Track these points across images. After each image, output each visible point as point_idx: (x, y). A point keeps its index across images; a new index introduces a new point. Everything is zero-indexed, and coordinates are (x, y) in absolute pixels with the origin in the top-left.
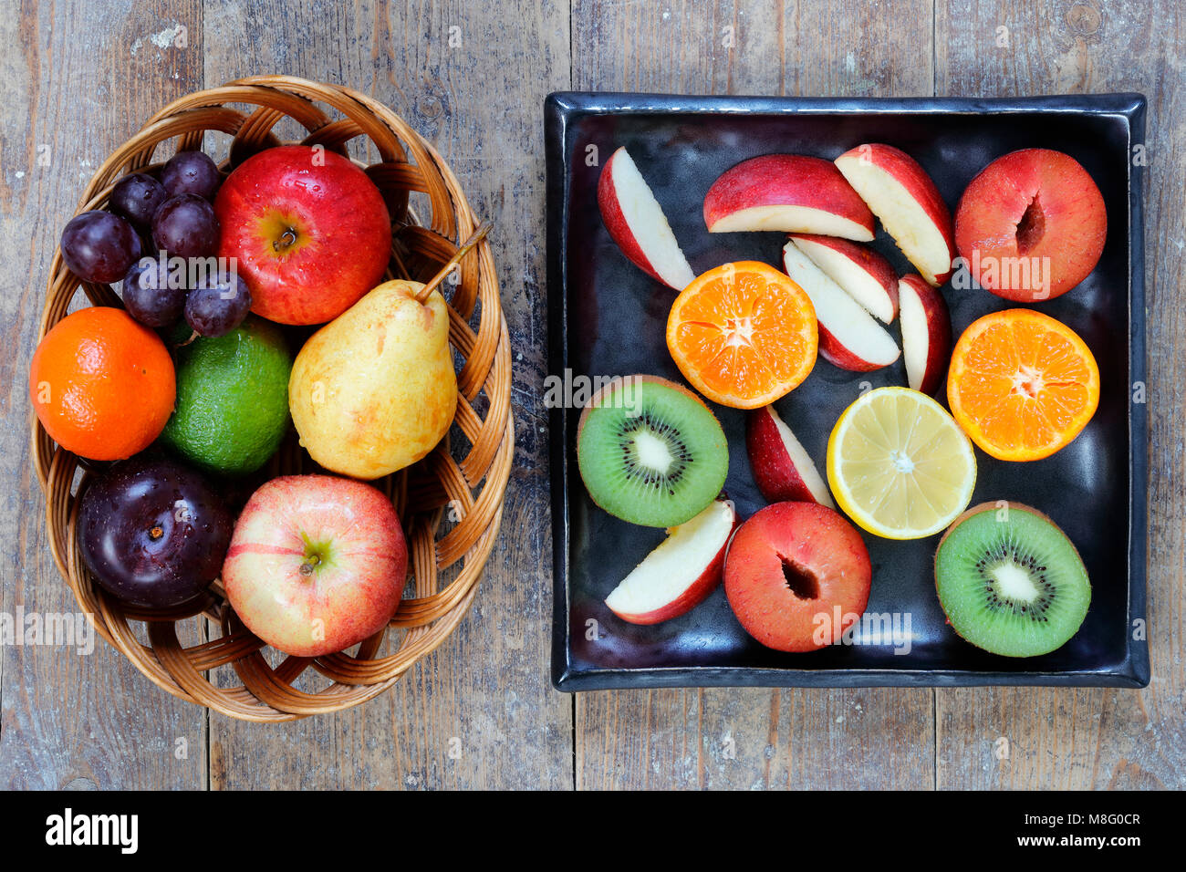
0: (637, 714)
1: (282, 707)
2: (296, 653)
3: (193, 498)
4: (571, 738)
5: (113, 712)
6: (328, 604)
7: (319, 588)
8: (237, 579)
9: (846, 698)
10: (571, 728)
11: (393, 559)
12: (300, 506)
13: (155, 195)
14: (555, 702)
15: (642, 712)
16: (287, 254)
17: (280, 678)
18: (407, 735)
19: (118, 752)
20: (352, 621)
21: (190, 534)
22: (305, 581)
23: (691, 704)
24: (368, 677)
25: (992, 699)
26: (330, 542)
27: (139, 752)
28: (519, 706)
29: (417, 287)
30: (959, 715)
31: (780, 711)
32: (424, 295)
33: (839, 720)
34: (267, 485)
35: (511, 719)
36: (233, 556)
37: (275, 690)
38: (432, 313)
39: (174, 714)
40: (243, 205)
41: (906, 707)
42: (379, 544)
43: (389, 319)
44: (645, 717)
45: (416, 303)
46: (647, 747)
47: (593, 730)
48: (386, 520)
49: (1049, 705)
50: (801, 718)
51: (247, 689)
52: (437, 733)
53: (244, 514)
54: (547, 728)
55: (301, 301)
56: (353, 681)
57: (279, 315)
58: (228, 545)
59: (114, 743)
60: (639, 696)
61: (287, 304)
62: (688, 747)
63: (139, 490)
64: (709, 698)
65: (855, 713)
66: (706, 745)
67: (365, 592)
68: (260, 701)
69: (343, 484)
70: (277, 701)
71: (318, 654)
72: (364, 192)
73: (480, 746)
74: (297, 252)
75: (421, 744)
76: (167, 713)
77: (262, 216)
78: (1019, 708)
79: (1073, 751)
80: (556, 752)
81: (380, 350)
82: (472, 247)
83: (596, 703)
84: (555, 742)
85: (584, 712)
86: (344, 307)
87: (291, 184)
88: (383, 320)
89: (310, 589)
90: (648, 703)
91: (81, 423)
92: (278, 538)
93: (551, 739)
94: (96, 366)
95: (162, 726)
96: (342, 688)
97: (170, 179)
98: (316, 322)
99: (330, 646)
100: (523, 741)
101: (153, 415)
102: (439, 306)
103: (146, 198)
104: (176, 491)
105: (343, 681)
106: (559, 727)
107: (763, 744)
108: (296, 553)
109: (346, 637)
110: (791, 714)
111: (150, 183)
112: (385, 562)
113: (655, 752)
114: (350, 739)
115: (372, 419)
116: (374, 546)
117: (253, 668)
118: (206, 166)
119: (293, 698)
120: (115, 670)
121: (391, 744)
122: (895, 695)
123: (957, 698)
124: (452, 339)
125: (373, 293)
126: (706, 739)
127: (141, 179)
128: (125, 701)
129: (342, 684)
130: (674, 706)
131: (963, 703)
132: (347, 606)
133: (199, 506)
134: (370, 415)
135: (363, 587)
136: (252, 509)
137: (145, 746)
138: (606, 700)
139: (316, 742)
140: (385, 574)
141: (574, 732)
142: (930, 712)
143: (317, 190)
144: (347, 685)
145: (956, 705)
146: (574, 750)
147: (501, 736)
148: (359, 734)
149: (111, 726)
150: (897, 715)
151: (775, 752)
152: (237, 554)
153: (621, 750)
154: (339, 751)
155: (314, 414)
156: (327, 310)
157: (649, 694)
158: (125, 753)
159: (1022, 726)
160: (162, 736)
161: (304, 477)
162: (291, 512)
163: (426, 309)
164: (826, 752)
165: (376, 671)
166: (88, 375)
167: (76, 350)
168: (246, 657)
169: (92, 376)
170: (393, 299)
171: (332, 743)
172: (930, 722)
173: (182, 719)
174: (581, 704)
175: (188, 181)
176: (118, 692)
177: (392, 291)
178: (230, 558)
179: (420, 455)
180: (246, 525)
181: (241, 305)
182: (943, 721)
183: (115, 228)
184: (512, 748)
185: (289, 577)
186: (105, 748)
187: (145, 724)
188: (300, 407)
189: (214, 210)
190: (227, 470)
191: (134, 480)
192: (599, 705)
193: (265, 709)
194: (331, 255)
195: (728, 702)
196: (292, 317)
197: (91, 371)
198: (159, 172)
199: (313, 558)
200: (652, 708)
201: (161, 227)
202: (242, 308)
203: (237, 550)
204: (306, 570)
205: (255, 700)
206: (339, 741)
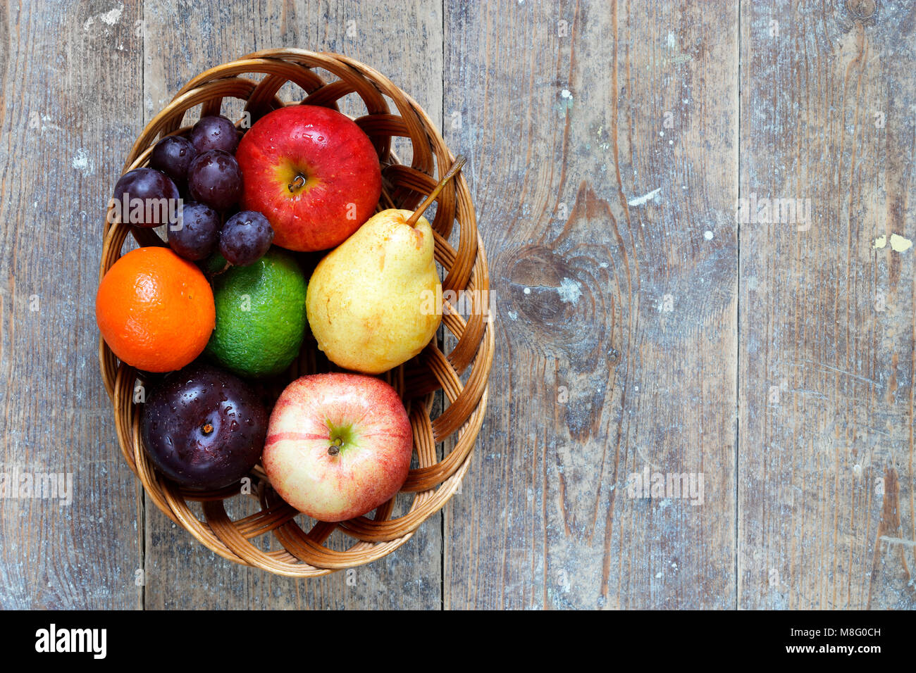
0: (493, 570)
1: (319, 564)
2: (323, 518)
3: (236, 398)
4: (440, 589)
5: (67, 565)
6: (352, 478)
7: (345, 465)
8: (276, 462)
9: (664, 558)
10: (439, 581)
11: (402, 437)
12: (323, 400)
13: (188, 152)
14: (427, 560)
15: (498, 568)
16: (300, 194)
17: (313, 540)
18: (306, 585)
19: (70, 598)
20: (373, 490)
21: (235, 429)
22: (332, 461)
23: (538, 562)
24: (387, 535)
25: (783, 560)
26: (350, 427)
27: (88, 597)
28: (398, 562)
29: (407, 214)
30: (756, 572)
31: (610, 568)
32: (413, 220)
33: (659, 575)
34: (294, 384)
35: (391, 573)
36: (271, 444)
37: (311, 551)
38: (421, 234)
39: (116, 568)
40: (261, 156)
41: (713, 566)
42: (390, 426)
43: (387, 242)
44: (500, 572)
45: (408, 227)
46: (501, 597)
47: (458, 583)
48: (394, 406)
49: (829, 565)
50: (628, 574)
51: (287, 551)
52: (330, 585)
53: (277, 408)
54: (420, 581)
55: (313, 231)
56: (374, 539)
57: (296, 245)
58: (266, 436)
59: (67, 591)
60: (496, 556)
61: (302, 235)
62: (536, 597)
63: (191, 395)
64: (552, 557)
65: (671, 570)
66: (550, 595)
67: (381, 465)
68: (299, 560)
69: (356, 379)
70: (314, 560)
71: (346, 518)
72: (358, 140)
73: (366, 595)
74: (308, 192)
75: (318, 593)
76: (111, 567)
77: (277, 164)
78: (805, 566)
79: (849, 603)
80: (427, 600)
81: (382, 266)
82: (450, 179)
83: (461, 561)
84: (427, 592)
85: (450, 568)
86: (348, 234)
87: (300, 136)
88: (382, 242)
89: (338, 466)
90: (503, 561)
91: (144, 343)
92: (308, 426)
93: (423, 589)
94: (152, 295)
95: (107, 577)
96: (366, 545)
97: (198, 139)
98: (325, 248)
99: (355, 511)
100: (401, 591)
101: (200, 332)
102: (425, 228)
103: (181, 155)
104: (221, 394)
105: (366, 539)
106: (430, 580)
107: (597, 595)
108: (324, 438)
109: (368, 504)
110: (620, 571)
111: (183, 143)
112: (396, 439)
113: (508, 600)
114: (260, 589)
115: (379, 324)
116: (386, 427)
117: (290, 533)
118: (227, 127)
119: (326, 556)
120: (68, 531)
121: (293, 593)
122: (705, 555)
123: (755, 558)
124: (437, 257)
125: (371, 221)
126: (549, 590)
127: (175, 140)
128: (77, 557)
129: (365, 542)
130: (524, 564)
131: (759, 563)
132: (368, 478)
133: (241, 405)
134: (377, 321)
135: (380, 461)
136: (283, 404)
137: (92, 593)
138: (468, 558)
139: (232, 592)
140: (397, 450)
141: (442, 584)
142: (733, 569)
143: (321, 140)
144: (370, 543)
145: (754, 564)
146: (442, 599)
147: (383, 587)
148: (267, 585)
149: (65, 577)
150: (706, 572)
151: (606, 601)
152: (274, 442)
153: (480, 599)
154: (251, 598)
155: (330, 323)
156: (334, 238)
157: (504, 554)
158: (76, 599)
159: (807, 581)
160: (107, 585)
161: (324, 375)
162: (317, 404)
163: (416, 231)
164: (647, 602)
165: (394, 529)
166: (146, 303)
167: (134, 283)
168: (283, 525)
169: (149, 303)
170: (389, 225)
171: (245, 592)
172: (733, 579)
173: (123, 571)
174: (448, 561)
175: (213, 139)
176: (71, 549)
177: (388, 219)
178: (269, 446)
179: (416, 350)
180: (280, 418)
181: (266, 238)
182: (744, 577)
183: (158, 180)
184: (392, 597)
185: (319, 458)
186: (60, 595)
187: (93, 575)
188: (318, 318)
189: (237, 161)
190: (260, 373)
191: (185, 387)
192: (463, 562)
193: (305, 567)
194: (335, 192)
195: (568, 561)
196: (306, 245)
197: (148, 300)
198: (189, 134)
199: (338, 439)
200: (506, 565)
201: (196, 178)
202: (267, 241)
203: (273, 439)
204: (333, 452)
205: (295, 560)
206: (251, 590)
